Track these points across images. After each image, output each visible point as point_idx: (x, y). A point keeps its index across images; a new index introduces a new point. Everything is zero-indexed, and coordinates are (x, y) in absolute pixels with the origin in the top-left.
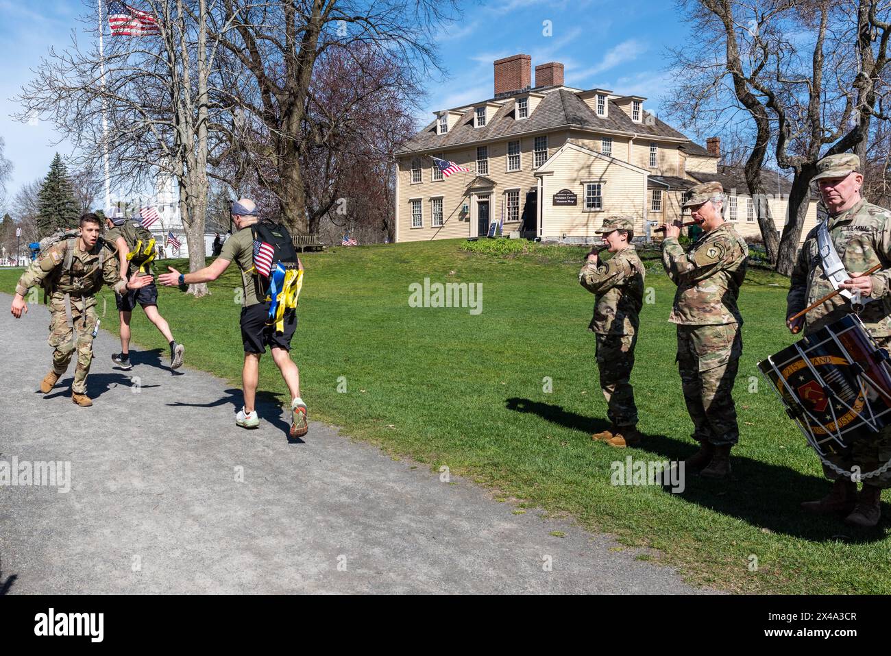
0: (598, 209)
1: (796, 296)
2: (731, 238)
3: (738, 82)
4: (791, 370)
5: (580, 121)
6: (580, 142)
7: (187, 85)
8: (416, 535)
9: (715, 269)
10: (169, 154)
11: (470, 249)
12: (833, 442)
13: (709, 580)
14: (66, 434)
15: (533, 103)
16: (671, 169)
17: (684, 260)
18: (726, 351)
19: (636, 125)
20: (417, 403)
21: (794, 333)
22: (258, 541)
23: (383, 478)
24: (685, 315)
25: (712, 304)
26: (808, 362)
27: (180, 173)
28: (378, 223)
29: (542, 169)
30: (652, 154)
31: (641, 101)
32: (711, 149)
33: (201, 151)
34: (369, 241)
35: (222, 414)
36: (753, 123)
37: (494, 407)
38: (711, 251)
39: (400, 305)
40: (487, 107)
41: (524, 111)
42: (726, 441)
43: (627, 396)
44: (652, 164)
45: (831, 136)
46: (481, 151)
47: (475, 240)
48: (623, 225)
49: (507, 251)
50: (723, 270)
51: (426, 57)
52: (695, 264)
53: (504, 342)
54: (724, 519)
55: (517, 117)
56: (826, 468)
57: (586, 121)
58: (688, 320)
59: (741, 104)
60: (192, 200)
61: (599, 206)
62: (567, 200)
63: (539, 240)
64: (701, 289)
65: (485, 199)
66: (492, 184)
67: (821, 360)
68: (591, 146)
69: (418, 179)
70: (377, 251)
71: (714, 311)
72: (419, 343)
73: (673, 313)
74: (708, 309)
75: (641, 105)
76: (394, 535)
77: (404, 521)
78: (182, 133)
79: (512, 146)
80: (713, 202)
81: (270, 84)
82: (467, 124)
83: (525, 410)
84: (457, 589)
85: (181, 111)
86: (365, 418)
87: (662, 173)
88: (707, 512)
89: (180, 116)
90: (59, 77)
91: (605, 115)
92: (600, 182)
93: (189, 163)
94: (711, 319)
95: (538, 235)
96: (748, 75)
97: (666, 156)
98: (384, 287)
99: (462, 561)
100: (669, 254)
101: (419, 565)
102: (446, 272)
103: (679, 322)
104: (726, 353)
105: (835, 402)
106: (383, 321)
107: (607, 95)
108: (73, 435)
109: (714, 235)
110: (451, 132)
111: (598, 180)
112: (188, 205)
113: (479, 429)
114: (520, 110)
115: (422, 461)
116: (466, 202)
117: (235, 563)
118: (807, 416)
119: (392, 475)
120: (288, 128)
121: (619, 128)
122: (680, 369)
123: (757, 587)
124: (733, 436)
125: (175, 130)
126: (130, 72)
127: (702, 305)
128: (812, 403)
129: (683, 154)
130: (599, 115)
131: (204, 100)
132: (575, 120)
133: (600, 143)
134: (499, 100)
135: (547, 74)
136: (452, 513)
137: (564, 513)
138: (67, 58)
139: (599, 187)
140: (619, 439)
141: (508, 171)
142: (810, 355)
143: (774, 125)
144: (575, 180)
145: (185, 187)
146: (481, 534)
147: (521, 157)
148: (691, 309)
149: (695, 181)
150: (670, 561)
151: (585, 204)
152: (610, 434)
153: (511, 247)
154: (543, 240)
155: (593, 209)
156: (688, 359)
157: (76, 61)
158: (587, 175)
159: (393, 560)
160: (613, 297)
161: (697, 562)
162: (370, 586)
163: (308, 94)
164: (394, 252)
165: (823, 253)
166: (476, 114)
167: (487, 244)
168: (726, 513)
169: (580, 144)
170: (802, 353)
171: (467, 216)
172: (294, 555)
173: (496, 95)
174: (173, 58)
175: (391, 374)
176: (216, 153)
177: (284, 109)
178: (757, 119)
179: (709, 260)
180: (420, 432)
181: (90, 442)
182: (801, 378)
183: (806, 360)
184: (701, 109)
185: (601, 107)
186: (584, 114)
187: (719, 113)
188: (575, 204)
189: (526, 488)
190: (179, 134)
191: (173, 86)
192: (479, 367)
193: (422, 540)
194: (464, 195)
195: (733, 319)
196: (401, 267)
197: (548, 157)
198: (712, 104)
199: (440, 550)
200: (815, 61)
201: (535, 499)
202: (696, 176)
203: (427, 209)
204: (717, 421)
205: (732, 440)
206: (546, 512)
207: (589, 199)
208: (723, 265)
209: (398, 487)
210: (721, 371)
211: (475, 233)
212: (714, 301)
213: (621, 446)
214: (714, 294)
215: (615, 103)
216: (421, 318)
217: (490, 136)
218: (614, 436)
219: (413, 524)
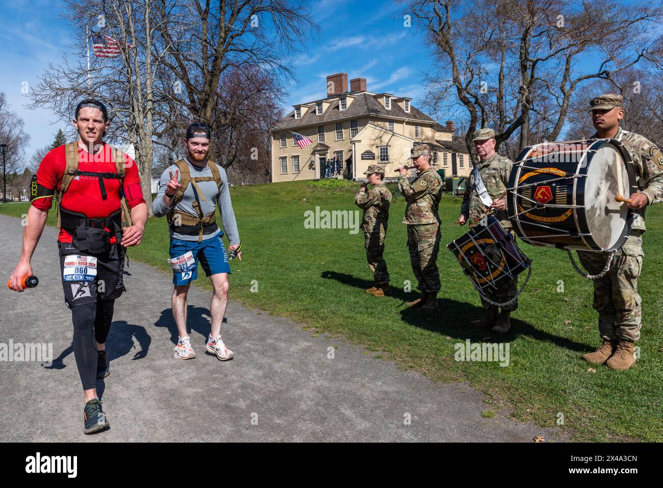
0: (386, 162)
1: (465, 206)
2: (433, 176)
3: (460, 90)
4: (466, 247)
5: (375, 111)
6: (376, 123)
7: (139, 88)
8: (253, 353)
9: (425, 193)
10: (128, 130)
11: (314, 186)
12: (490, 287)
13: (411, 367)
14: (46, 304)
15: (349, 101)
16: (427, 138)
17: (408, 188)
18: (432, 239)
19: (407, 114)
20: (269, 276)
21: (462, 225)
22: (156, 362)
23: (240, 321)
24: (411, 219)
25: (424, 213)
26: (475, 243)
27: (135, 141)
28: (263, 171)
29: (354, 139)
30: (416, 130)
31: (409, 101)
32: (448, 128)
33: (149, 128)
34: (259, 182)
35: (149, 288)
36: (468, 113)
37: (313, 277)
38: (422, 183)
39: (272, 219)
40: (324, 103)
41: (344, 105)
42: (434, 289)
43: (382, 266)
44: (416, 136)
45: (510, 120)
46: (320, 128)
47: (317, 180)
48: (378, 170)
49: (336, 187)
50: (429, 193)
51: (287, 73)
52: (414, 190)
53: (328, 240)
54: (427, 333)
55: (341, 109)
56: (483, 302)
57: (379, 111)
58: (413, 222)
59: (461, 102)
60: (143, 158)
61: (387, 160)
62: (369, 156)
63: (354, 180)
64: (418, 204)
65: (324, 157)
66: (327, 147)
67: (482, 241)
68: (382, 126)
69: (284, 145)
70: (260, 188)
71: (425, 216)
72: (278, 241)
73: (405, 218)
74: (422, 215)
75: (409, 102)
76: (239, 354)
77: (248, 345)
78: (136, 117)
79: (338, 125)
80: (424, 155)
81: (193, 88)
82: (312, 112)
83: (331, 278)
84: (270, 382)
85: (135, 103)
86: (236, 286)
87: (422, 141)
88: (419, 330)
89: (135, 107)
90: (57, 81)
91: (390, 108)
92: (387, 146)
93: (141, 135)
94: (424, 221)
95: (354, 177)
96: (464, 86)
97: (424, 131)
98: (263, 209)
99: (276, 366)
100: (401, 184)
101: (251, 370)
102: (300, 200)
103: (408, 223)
104: (433, 240)
105: (490, 264)
106: (259, 229)
107: (390, 97)
108: (51, 305)
109: (424, 174)
110: (303, 117)
111: (386, 145)
112: (141, 161)
113: (302, 290)
114: (342, 105)
115: (265, 310)
116: (313, 158)
117: (139, 376)
118: (476, 273)
119: (246, 319)
120: (205, 115)
121: (397, 116)
122: (410, 249)
123: (436, 369)
124: (438, 287)
125: (132, 116)
126: (102, 80)
127: (419, 213)
128: (478, 266)
129: (433, 130)
130: (386, 108)
131: (150, 97)
132: (373, 111)
133: (387, 124)
134: (330, 99)
135: (357, 85)
136: (276, 339)
137: (340, 335)
138: (61, 70)
139: (387, 149)
140: (381, 291)
141: (336, 140)
142: (476, 239)
143: (479, 114)
144: (373, 145)
145: (138, 150)
146: (291, 350)
147: (343, 132)
148: (414, 215)
149: (440, 145)
150: (393, 358)
151: (379, 159)
152: (376, 289)
153: (338, 184)
154: (357, 180)
155: (384, 162)
156: (413, 244)
157: (67, 72)
158: (379, 142)
159: (236, 368)
160: (372, 211)
161: (407, 357)
162: (219, 384)
163: (217, 94)
164: (270, 188)
165: (477, 183)
166: (317, 107)
167: (324, 183)
168: (428, 329)
169: (376, 124)
170: (472, 238)
171: (314, 167)
172: (177, 369)
173: (328, 96)
174: (130, 71)
175: (258, 261)
176: (160, 130)
177: (202, 103)
178: (470, 111)
179: (422, 188)
180: (267, 293)
181: (60, 309)
182: (472, 252)
183: (474, 241)
184: (440, 105)
185: (387, 104)
186: (378, 108)
187: (450, 107)
188: (374, 159)
189: (321, 322)
190: (134, 118)
191: (130, 88)
192: (311, 254)
193: (255, 355)
194: (311, 154)
195: (436, 221)
196: (274, 197)
197: (359, 131)
198: (445, 102)
199: (265, 361)
200: (500, 79)
201: (326, 328)
202: (441, 142)
203: (290, 163)
204: (429, 278)
205: (437, 289)
206: (330, 335)
207: (381, 156)
208: (429, 191)
209: (247, 326)
210: (430, 251)
211: (318, 177)
212: (425, 211)
213: (381, 296)
214: (425, 207)
215: (394, 101)
216: (282, 227)
217: (325, 120)
218: (378, 290)
219: (252, 347)
